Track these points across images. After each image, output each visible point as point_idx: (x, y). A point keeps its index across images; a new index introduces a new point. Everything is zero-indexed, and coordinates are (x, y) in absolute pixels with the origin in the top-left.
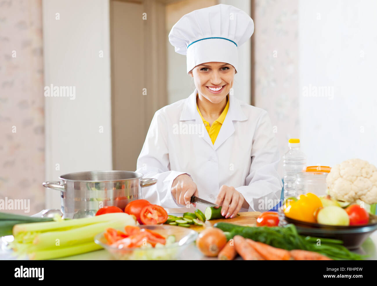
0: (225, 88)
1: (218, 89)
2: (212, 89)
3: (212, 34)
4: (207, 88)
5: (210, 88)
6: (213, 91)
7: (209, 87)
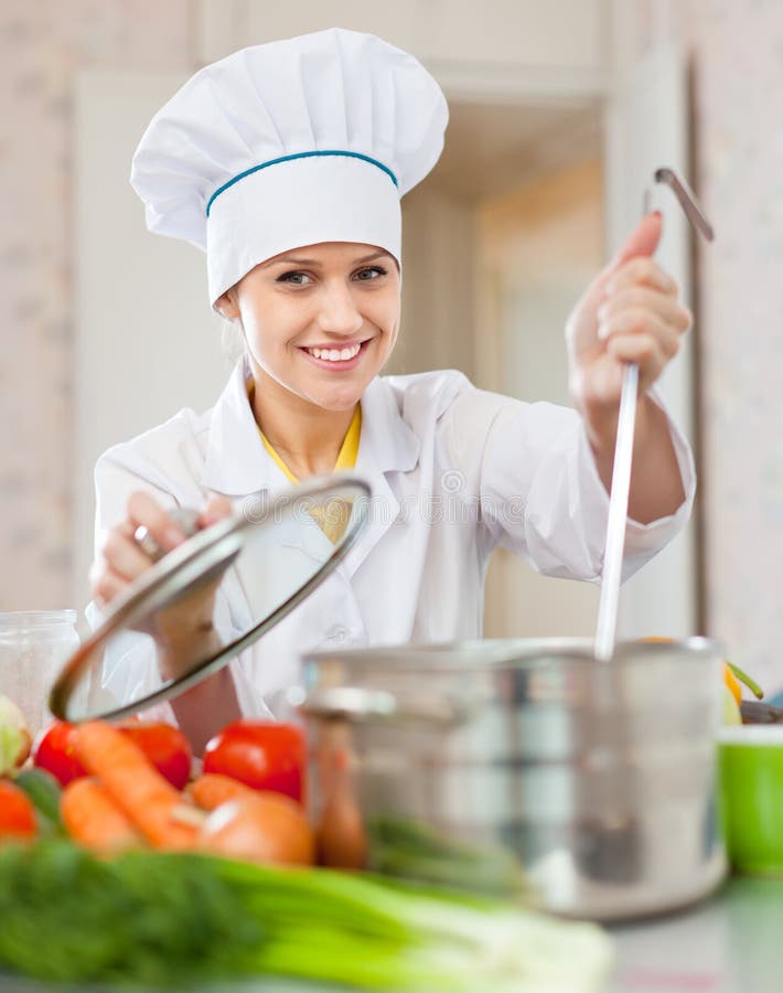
0: (371, 348)
1: (347, 354)
2: (325, 354)
3: (315, 140)
4: (301, 352)
5: (317, 353)
6: (328, 360)
7: (313, 348)
